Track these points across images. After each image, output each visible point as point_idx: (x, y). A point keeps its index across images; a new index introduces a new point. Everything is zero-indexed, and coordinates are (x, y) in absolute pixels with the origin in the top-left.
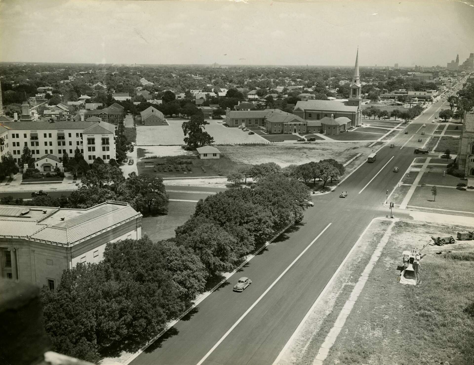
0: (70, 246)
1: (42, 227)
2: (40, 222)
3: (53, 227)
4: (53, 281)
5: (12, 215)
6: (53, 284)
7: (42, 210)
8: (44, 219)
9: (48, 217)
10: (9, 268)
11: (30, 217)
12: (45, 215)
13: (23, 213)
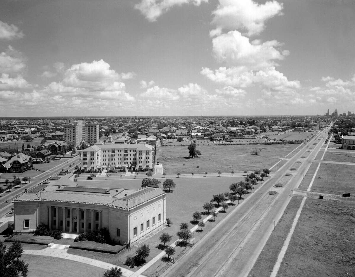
0: (129, 210)
1: (115, 199)
2: (115, 196)
3: (121, 199)
4: (119, 229)
5: (101, 192)
6: (119, 231)
7: (115, 190)
8: (116, 195)
9: (118, 194)
10: (97, 221)
11: (109, 194)
12: (118, 193)
13: (107, 191)
